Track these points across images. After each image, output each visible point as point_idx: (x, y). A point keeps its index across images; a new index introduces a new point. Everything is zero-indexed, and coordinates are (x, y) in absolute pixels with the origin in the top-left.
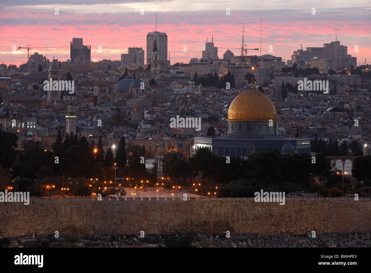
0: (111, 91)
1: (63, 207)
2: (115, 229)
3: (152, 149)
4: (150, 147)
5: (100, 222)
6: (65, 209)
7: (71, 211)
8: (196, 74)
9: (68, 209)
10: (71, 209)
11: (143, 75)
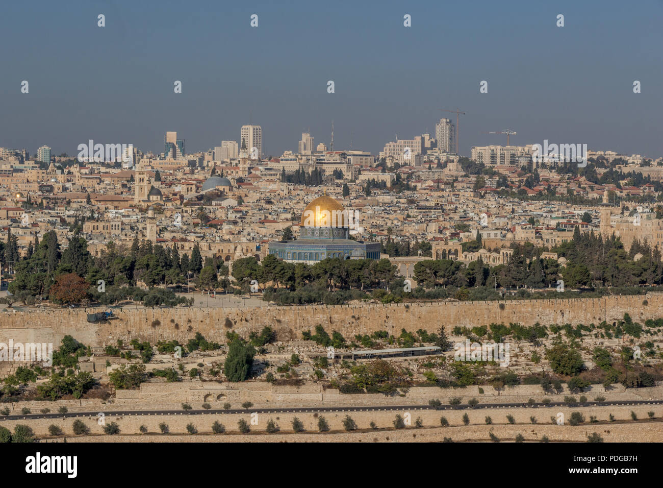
0: (198, 189)
1: (132, 318)
2: (182, 337)
3: (231, 252)
4: (229, 250)
5: (168, 331)
6: (134, 319)
7: (140, 321)
8: (284, 170)
9: (137, 319)
10: (140, 319)
11: (232, 172)
